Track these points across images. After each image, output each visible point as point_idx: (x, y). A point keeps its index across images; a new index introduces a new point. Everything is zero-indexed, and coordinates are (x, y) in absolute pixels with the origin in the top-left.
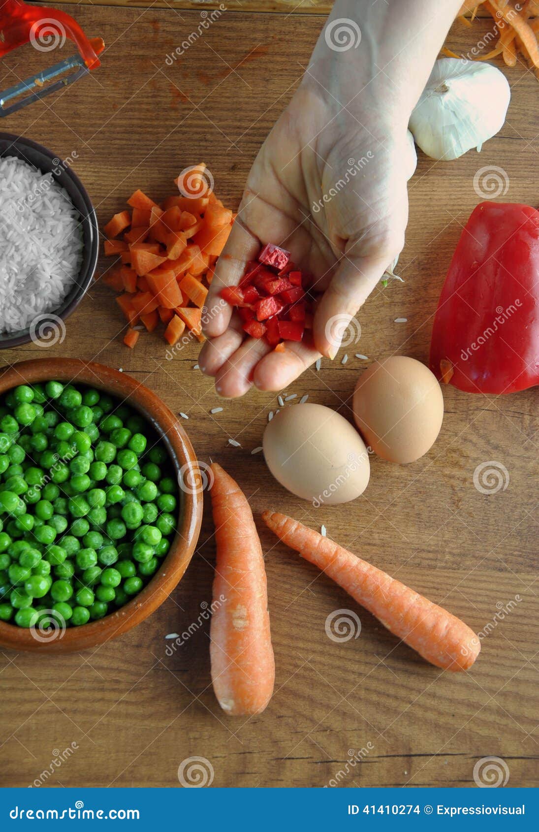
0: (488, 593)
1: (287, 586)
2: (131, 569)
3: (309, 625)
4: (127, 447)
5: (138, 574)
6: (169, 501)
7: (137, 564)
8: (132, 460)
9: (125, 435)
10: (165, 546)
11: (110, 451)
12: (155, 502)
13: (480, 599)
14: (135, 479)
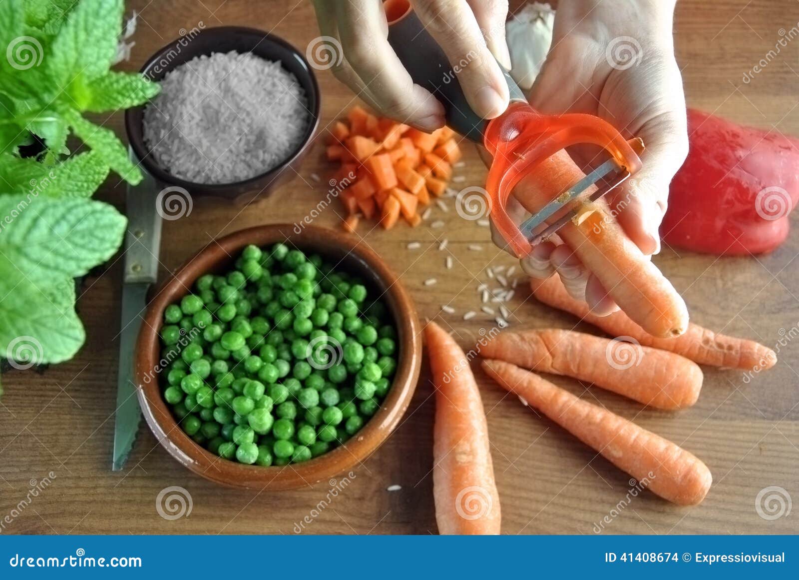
0: (705, 440)
1: (506, 438)
2: (352, 409)
3: (531, 475)
4: (348, 296)
5: (359, 412)
6: (388, 344)
7: (358, 402)
8: (352, 307)
9: (345, 287)
10: (385, 386)
11: (331, 300)
12: (375, 345)
13: (698, 446)
14: (356, 324)
